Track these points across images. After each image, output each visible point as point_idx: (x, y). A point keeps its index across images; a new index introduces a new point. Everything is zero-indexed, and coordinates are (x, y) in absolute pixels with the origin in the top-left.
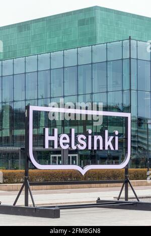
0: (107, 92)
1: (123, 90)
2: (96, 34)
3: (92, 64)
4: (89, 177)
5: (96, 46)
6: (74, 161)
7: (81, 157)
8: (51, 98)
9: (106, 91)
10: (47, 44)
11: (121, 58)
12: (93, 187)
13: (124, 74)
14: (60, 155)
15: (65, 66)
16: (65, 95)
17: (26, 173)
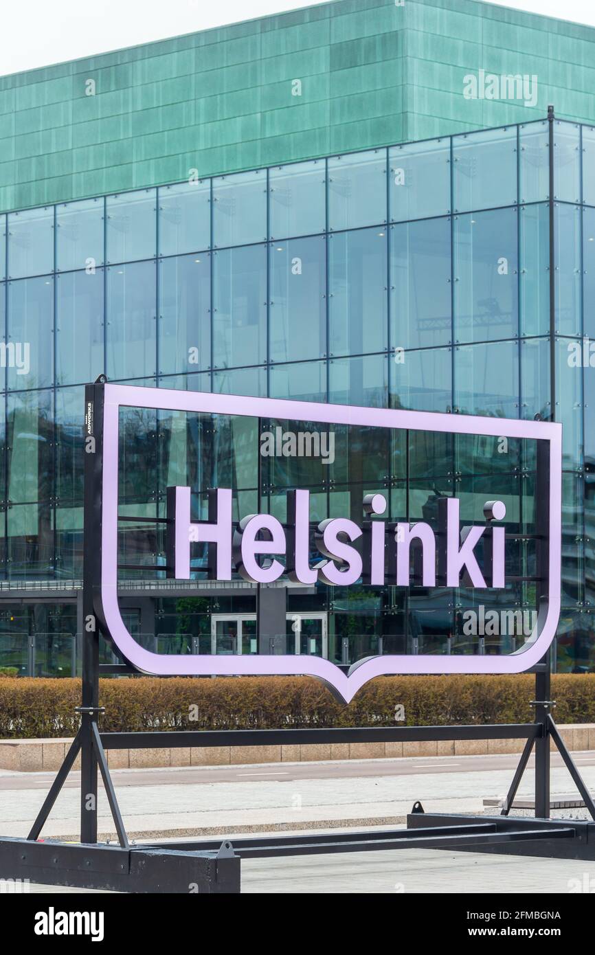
0: (453, 346)
1: (519, 339)
2: (404, 104)
3: (388, 225)
4: (377, 710)
5: (407, 148)
6: (313, 643)
7: (341, 624)
8: (212, 371)
9: (446, 340)
10: (201, 146)
11: (511, 201)
12: (394, 755)
13: (523, 268)
14: (252, 617)
15: (275, 235)
16: (274, 357)
17: (89, 693)
